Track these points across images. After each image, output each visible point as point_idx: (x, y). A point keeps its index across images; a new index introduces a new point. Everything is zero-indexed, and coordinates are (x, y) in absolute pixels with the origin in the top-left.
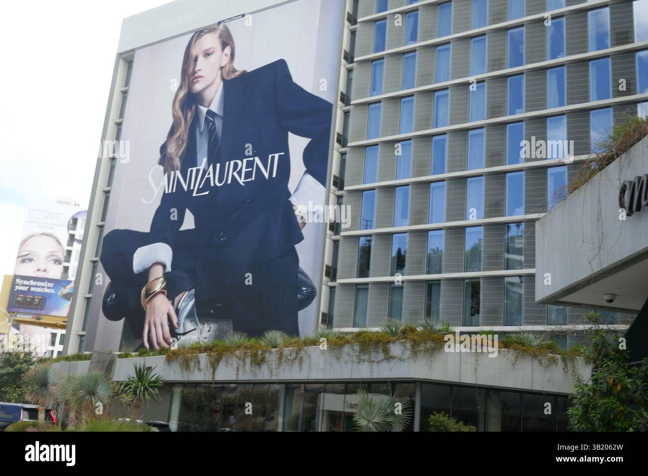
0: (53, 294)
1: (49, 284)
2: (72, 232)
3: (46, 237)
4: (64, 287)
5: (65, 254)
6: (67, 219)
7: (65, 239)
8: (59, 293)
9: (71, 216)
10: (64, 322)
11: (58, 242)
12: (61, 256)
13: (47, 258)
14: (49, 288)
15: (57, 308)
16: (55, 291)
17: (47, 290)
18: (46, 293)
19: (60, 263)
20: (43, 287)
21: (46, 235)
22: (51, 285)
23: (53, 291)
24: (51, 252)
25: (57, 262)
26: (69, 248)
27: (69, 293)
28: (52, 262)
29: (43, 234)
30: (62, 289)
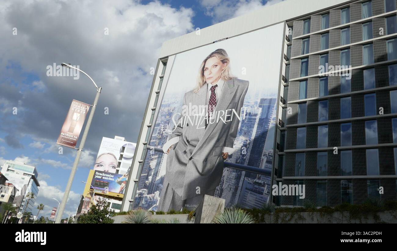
0: (113, 181)
1: (112, 176)
2: (122, 153)
3: (110, 155)
4: (119, 178)
5: (118, 164)
6: (120, 147)
7: (118, 157)
8: (116, 181)
9: (122, 146)
10: (117, 195)
11: (115, 158)
12: (116, 164)
13: (109, 165)
14: (111, 178)
15: (115, 188)
16: (114, 180)
17: (110, 179)
18: (109, 180)
19: (115, 168)
20: (109, 177)
21: (110, 154)
22: (113, 176)
23: (113, 180)
24: (111, 162)
25: (114, 167)
26: (120, 161)
27: (121, 181)
28: (112, 167)
29: (108, 153)
30: (118, 179)
